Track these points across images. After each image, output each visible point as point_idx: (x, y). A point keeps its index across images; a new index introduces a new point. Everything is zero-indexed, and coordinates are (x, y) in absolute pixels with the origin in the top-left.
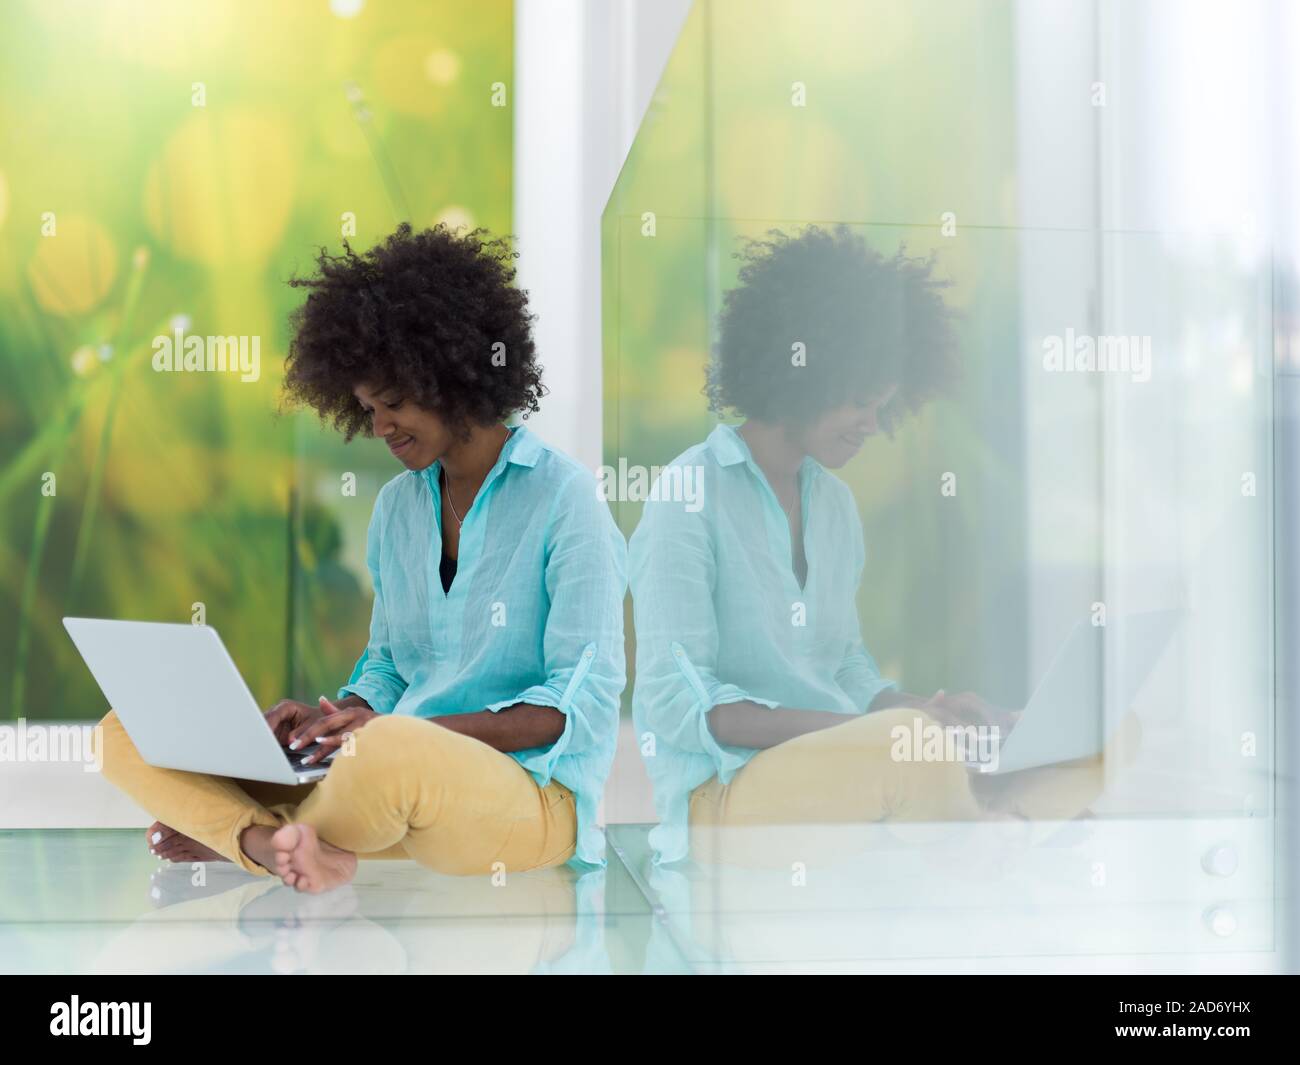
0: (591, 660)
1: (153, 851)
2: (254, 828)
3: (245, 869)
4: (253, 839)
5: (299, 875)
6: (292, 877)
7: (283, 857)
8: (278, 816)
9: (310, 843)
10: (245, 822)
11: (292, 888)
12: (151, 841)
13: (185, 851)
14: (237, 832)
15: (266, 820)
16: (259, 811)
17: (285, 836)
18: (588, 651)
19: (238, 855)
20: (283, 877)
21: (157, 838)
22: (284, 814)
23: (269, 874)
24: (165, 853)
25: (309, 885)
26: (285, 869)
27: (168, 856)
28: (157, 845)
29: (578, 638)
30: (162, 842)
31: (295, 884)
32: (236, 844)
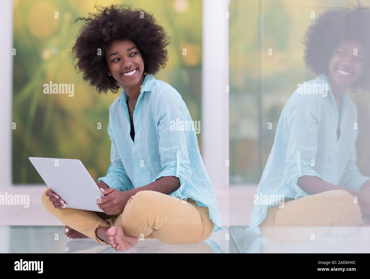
0: (180, 156)
1: (66, 235)
2: (100, 228)
3: (98, 242)
4: (100, 231)
5: (117, 245)
6: (115, 245)
7: (111, 238)
8: (109, 223)
9: (120, 232)
10: (97, 226)
11: (114, 249)
12: (65, 232)
13: (77, 235)
14: (94, 230)
15: (105, 225)
16: (102, 222)
17: (112, 231)
18: (178, 154)
19: (95, 237)
20: (112, 245)
21: (67, 230)
22: (111, 222)
23: (107, 244)
24: (70, 236)
25: (120, 248)
26: (112, 243)
27: (71, 237)
28: (67, 233)
29: (173, 149)
30: (69, 232)
31: (116, 248)
32: (94, 234)
